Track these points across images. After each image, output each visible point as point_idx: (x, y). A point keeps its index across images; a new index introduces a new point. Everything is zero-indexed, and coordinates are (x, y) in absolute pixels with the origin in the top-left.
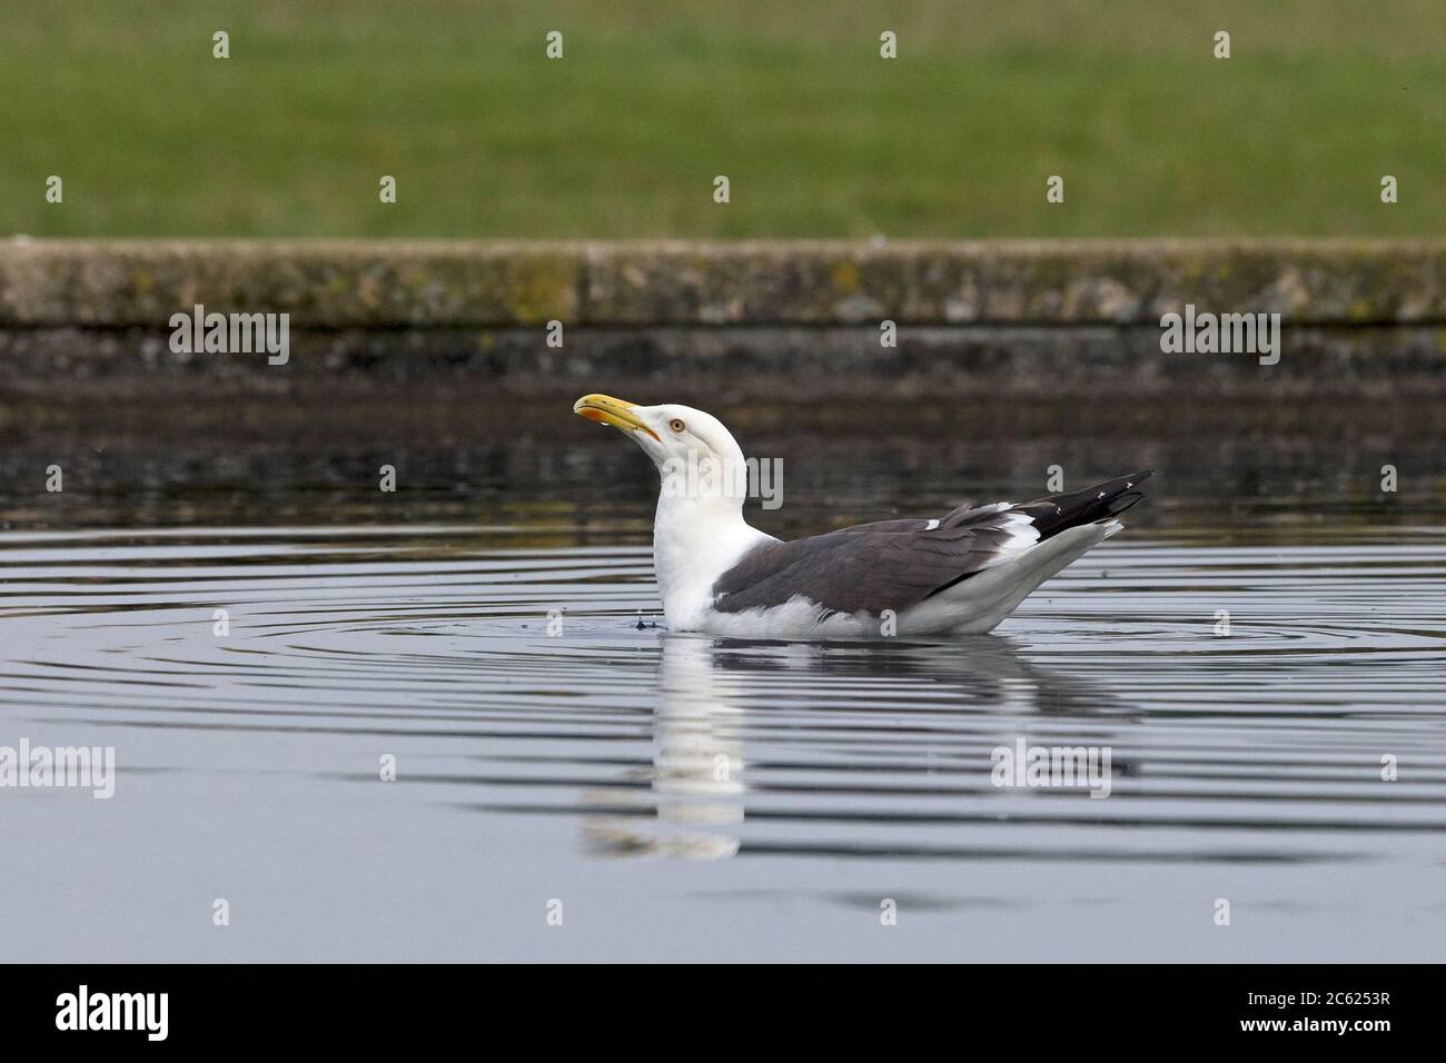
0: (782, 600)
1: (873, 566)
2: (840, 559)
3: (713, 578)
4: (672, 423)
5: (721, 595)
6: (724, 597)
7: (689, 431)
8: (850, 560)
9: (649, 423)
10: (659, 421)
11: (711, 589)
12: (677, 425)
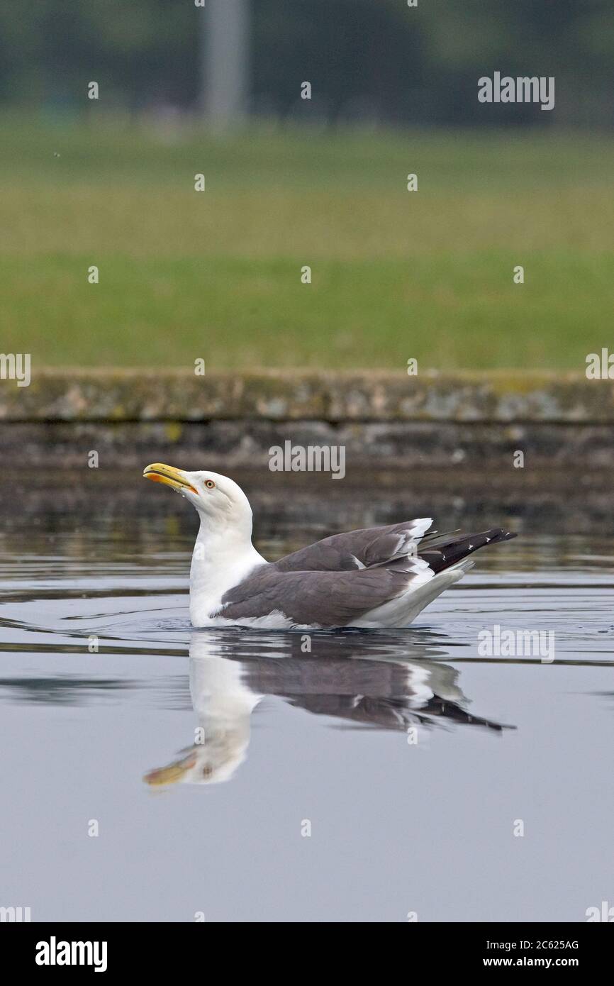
0: (266, 613)
1: (327, 597)
2: (305, 590)
3: (223, 590)
4: (206, 482)
5: (227, 604)
6: (230, 605)
7: (217, 488)
8: (311, 592)
9: (192, 482)
10: (198, 481)
11: (220, 599)
12: (209, 483)
